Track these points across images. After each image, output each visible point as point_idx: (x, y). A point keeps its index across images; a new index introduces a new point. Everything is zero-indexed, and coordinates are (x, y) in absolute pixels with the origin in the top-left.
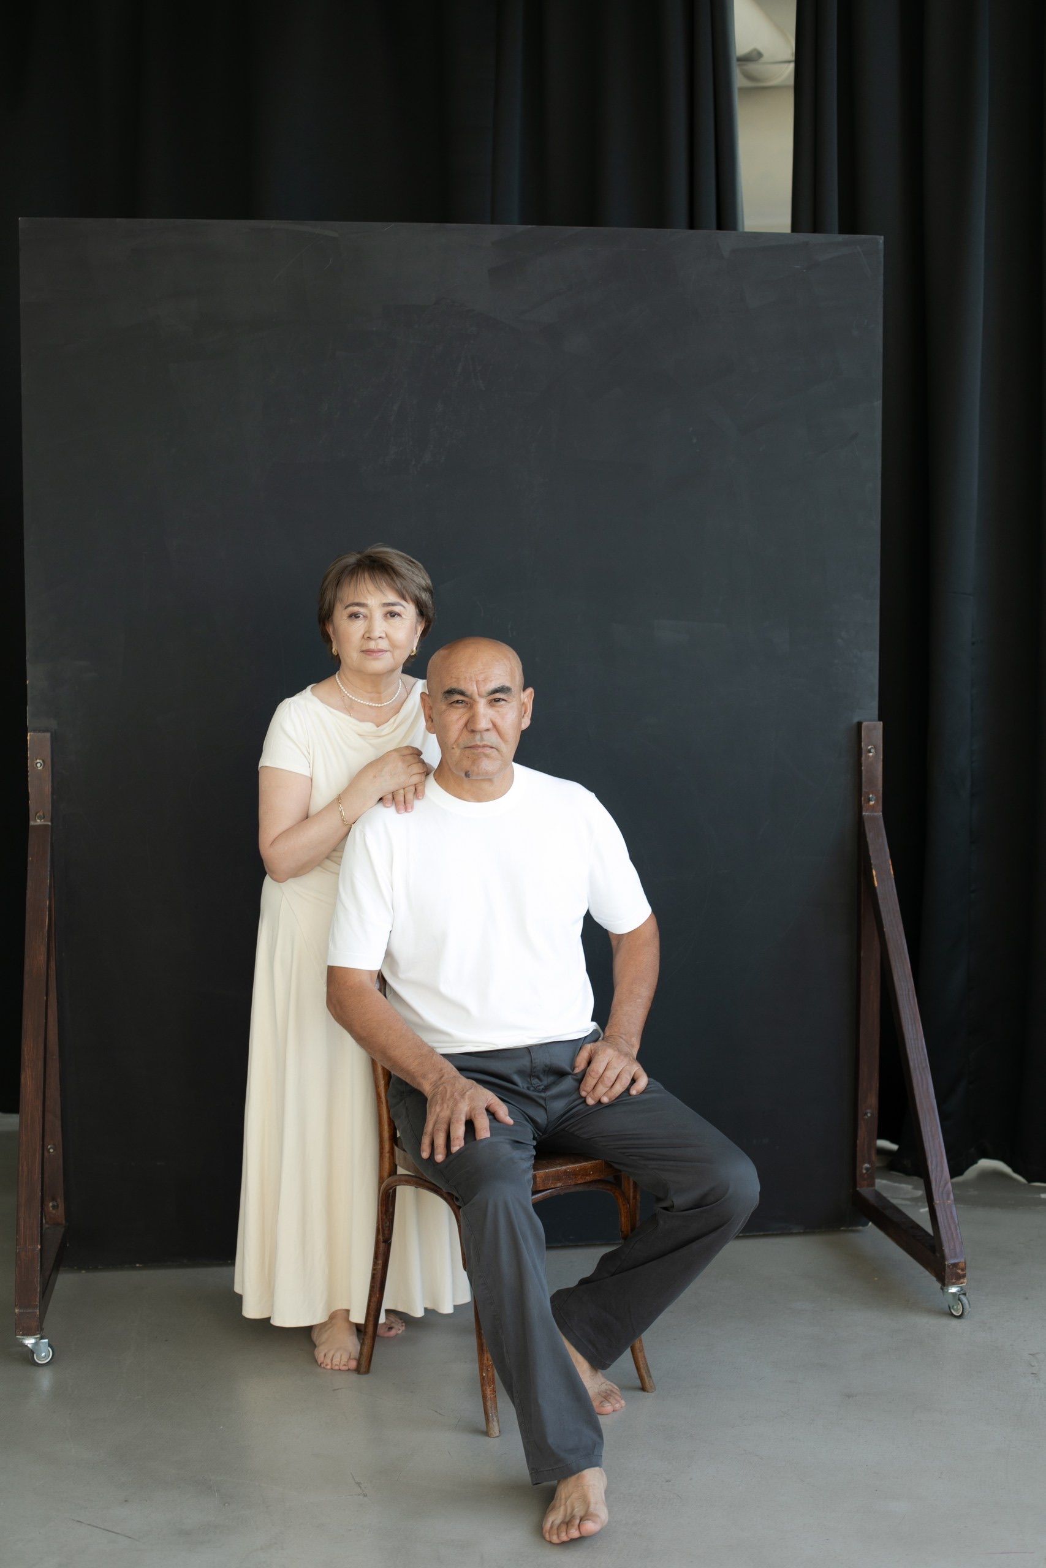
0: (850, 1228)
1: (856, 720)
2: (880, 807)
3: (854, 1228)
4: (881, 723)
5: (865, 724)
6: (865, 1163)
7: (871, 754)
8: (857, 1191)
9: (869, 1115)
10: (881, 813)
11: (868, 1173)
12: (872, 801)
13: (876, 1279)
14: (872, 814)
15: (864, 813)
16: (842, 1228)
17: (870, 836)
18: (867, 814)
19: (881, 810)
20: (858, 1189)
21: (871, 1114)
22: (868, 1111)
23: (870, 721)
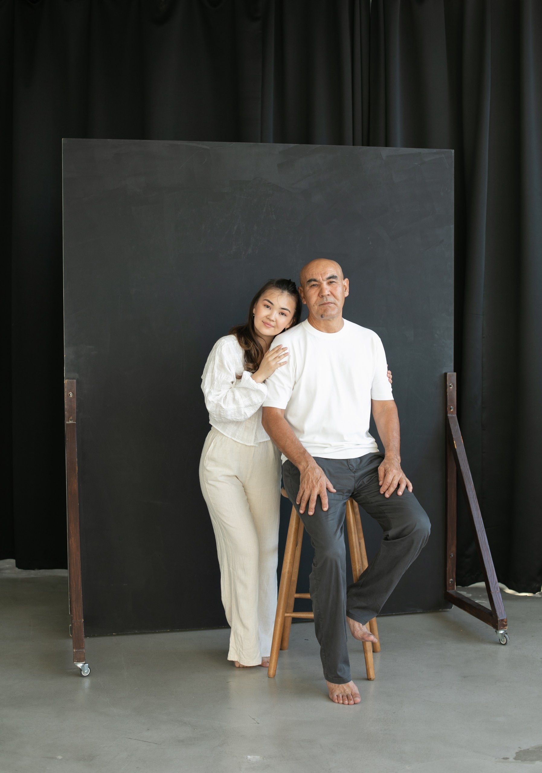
0: (444, 610)
1: (444, 372)
2: (456, 412)
3: (446, 610)
4: (456, 373)
5: (448, 374)
6: (450, 579)
7: (451, 388)
8: (448, 592)
9: (452, 556)
10: (456, 415)
11: (452, 583)
12: (452, 409)
13: (462, 630)
14: (452, 415)
15: (448, 415)
16: (440, 610)
17: (452, 426)
18: (450, 415)
19: (456, 413)
20: (447, 591)
21: (453, 555)
22: (452, 554)
23: (450, 372)
